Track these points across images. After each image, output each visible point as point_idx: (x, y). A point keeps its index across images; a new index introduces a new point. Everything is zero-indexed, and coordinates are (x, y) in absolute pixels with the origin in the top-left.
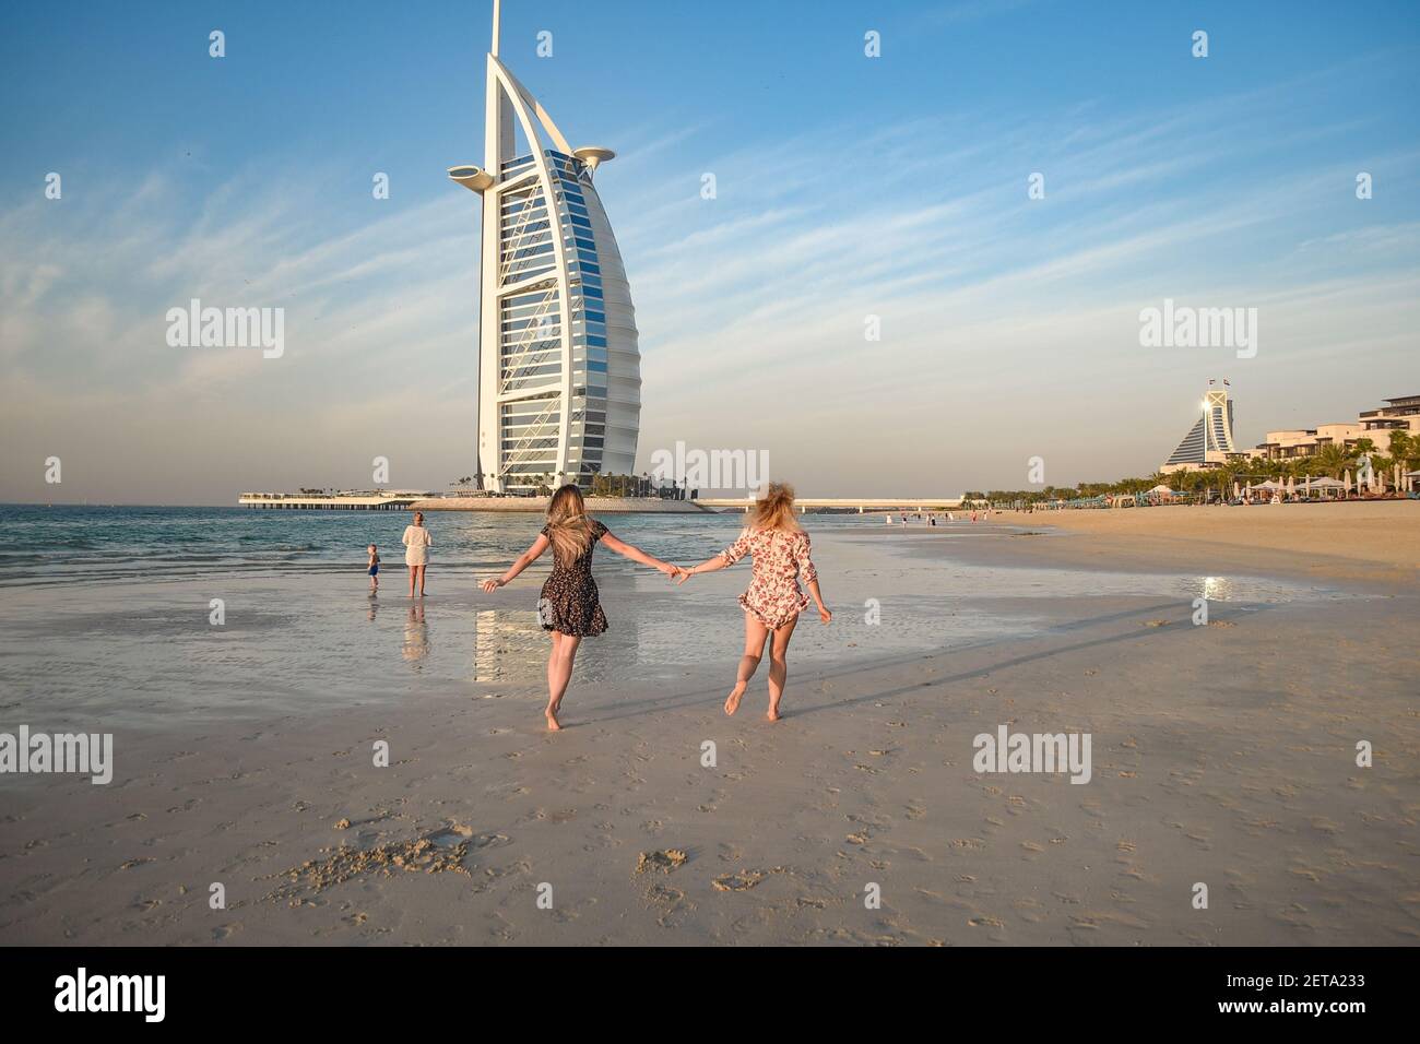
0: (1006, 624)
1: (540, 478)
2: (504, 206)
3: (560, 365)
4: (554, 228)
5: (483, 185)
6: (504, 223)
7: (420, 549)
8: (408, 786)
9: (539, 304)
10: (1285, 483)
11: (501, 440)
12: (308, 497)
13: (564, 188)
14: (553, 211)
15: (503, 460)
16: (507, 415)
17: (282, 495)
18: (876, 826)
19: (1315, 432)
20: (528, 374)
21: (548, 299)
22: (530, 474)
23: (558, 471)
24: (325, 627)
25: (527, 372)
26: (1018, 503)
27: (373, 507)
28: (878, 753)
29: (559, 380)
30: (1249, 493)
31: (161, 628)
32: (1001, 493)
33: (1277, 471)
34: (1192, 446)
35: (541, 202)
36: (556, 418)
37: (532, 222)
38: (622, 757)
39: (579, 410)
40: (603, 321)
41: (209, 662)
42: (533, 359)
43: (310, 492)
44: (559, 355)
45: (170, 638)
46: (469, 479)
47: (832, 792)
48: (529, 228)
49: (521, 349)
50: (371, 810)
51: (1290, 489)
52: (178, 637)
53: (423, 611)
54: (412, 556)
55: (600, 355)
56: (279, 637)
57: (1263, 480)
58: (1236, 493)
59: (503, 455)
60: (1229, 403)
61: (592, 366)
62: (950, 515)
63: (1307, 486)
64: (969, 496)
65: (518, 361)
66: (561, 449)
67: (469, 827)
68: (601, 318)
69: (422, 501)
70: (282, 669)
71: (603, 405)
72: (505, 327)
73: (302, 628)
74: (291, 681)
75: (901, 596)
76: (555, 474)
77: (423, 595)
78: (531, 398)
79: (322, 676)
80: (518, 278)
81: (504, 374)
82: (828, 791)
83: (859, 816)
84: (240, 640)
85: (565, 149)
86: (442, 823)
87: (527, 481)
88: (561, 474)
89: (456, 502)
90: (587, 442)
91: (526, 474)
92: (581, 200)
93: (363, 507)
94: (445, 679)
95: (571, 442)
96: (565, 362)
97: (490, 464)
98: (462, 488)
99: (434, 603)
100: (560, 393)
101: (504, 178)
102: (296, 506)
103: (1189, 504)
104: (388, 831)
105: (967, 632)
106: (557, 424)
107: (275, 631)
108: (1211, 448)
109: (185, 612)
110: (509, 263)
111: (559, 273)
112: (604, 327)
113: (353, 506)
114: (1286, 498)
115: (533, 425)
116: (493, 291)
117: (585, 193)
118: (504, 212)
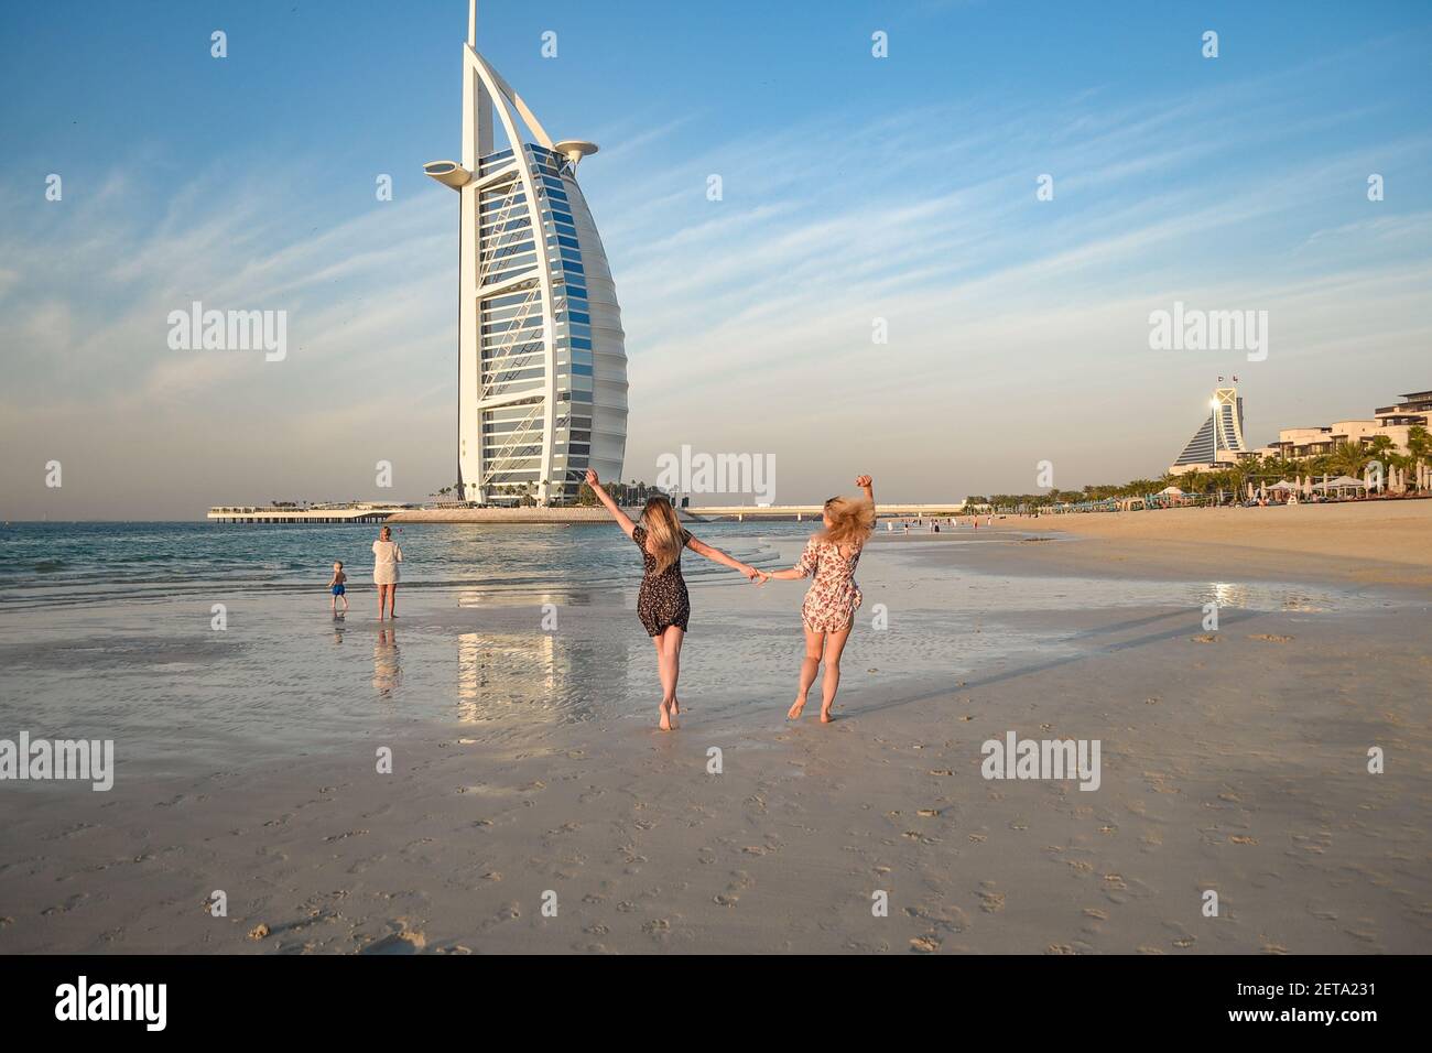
0: (1039, 642)
1: (524, 488)
2: (483, 203)
3: (543, 368)
4: (535, 226)
5: (461, 181)
6: (483, 221)
7: (390, 566)
8: (350, 871)
9: (521, 305)
10: (1302, 482)
11: (482, 448)
12: (280, 510)
13: (545, 183)
14: (534, 208)
15: (485, 469)
16: (488, 422)
17: (253, 508)
18: (945, 924)
19: (1330, 430)
20: (510, 379)
21: (529, 300)
22: (513, 484)
23: (542, 480)
24: (279, 656)
25: (509, 376)
26: (1022, 507)
27: (349, 520)
28: (928, 814)
29: (542, 384)
30: (1264, 494)
31: (92, 661)
32: (1005, 497)
33: (1292, 471)
34: (1201, 445)
35: (522, 198)
36: (539, 424)
37: (511, 219)
38: (616, 824)
39: (564, 416)
40: (588, 323)
41: (140, 702)
42: (515, 363)
43: (281, 505)
44: (541, 359)
45: (102, 672)
46: (449, 489)
47: (881, 872)
48: (509, 226)
49: (502, 352)
50: (300, 908)
51: (1307, 488)
52: (112, 671)
53: (393, 634)
54: (381, 572)
55: (584, 358)
56: (225, 669)
57: (1278, 480)
58: (1250, 493)
59: (485, 464)
60: (1239, 401)
61: (576, 369)
62: (953, 520)
63: (1325, 486)
64: (971, 500)
65: (499, 365)
66: (545, 456)
67: (423, 933)
68: (586, 319)
69: (400, 513)
70: (222, 710)
71: (589, 410)
72: (485, 330)
73: (255, 657)
74: (232, 725)
75: (915, 611)
76: (540, 483)
77: (393, 617)
78: (513, 404)
79: (268, 718)
80: (498, 278)
81: (484, 379)
82: (874, 870)
83: (920, 907)
84: (182, 673)
85: (545, 142)
86: (389, 928)
87: (510, 491)
88: (545, 482)
89: (436, 514)
90: (573, 449)
91: (508, 484)
92: (563, 196)
93: (339, 520)
94: (408, 720)
95: (556, 449)
96: (548, 366)
97: (471, 473)
98: (441, 499)
99: (405, 626)
100: (543, 398)
101: (482, 174)
102: (267, 520)
103: (1202, 505)
104: (317, 941)
105: (998, 652)
106: (541, 431)
107: (223, 662)
108: (1221, 447)
109: (126, 640)
110: (489, 262)
111: (541, 273)
112: (590, 329)
113: (327, 519)
114: (1302, 497)
115: (516, 432)
116: (472, 292)
117: (567, 188)
118: (482, 209)
